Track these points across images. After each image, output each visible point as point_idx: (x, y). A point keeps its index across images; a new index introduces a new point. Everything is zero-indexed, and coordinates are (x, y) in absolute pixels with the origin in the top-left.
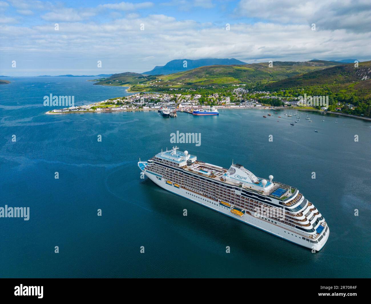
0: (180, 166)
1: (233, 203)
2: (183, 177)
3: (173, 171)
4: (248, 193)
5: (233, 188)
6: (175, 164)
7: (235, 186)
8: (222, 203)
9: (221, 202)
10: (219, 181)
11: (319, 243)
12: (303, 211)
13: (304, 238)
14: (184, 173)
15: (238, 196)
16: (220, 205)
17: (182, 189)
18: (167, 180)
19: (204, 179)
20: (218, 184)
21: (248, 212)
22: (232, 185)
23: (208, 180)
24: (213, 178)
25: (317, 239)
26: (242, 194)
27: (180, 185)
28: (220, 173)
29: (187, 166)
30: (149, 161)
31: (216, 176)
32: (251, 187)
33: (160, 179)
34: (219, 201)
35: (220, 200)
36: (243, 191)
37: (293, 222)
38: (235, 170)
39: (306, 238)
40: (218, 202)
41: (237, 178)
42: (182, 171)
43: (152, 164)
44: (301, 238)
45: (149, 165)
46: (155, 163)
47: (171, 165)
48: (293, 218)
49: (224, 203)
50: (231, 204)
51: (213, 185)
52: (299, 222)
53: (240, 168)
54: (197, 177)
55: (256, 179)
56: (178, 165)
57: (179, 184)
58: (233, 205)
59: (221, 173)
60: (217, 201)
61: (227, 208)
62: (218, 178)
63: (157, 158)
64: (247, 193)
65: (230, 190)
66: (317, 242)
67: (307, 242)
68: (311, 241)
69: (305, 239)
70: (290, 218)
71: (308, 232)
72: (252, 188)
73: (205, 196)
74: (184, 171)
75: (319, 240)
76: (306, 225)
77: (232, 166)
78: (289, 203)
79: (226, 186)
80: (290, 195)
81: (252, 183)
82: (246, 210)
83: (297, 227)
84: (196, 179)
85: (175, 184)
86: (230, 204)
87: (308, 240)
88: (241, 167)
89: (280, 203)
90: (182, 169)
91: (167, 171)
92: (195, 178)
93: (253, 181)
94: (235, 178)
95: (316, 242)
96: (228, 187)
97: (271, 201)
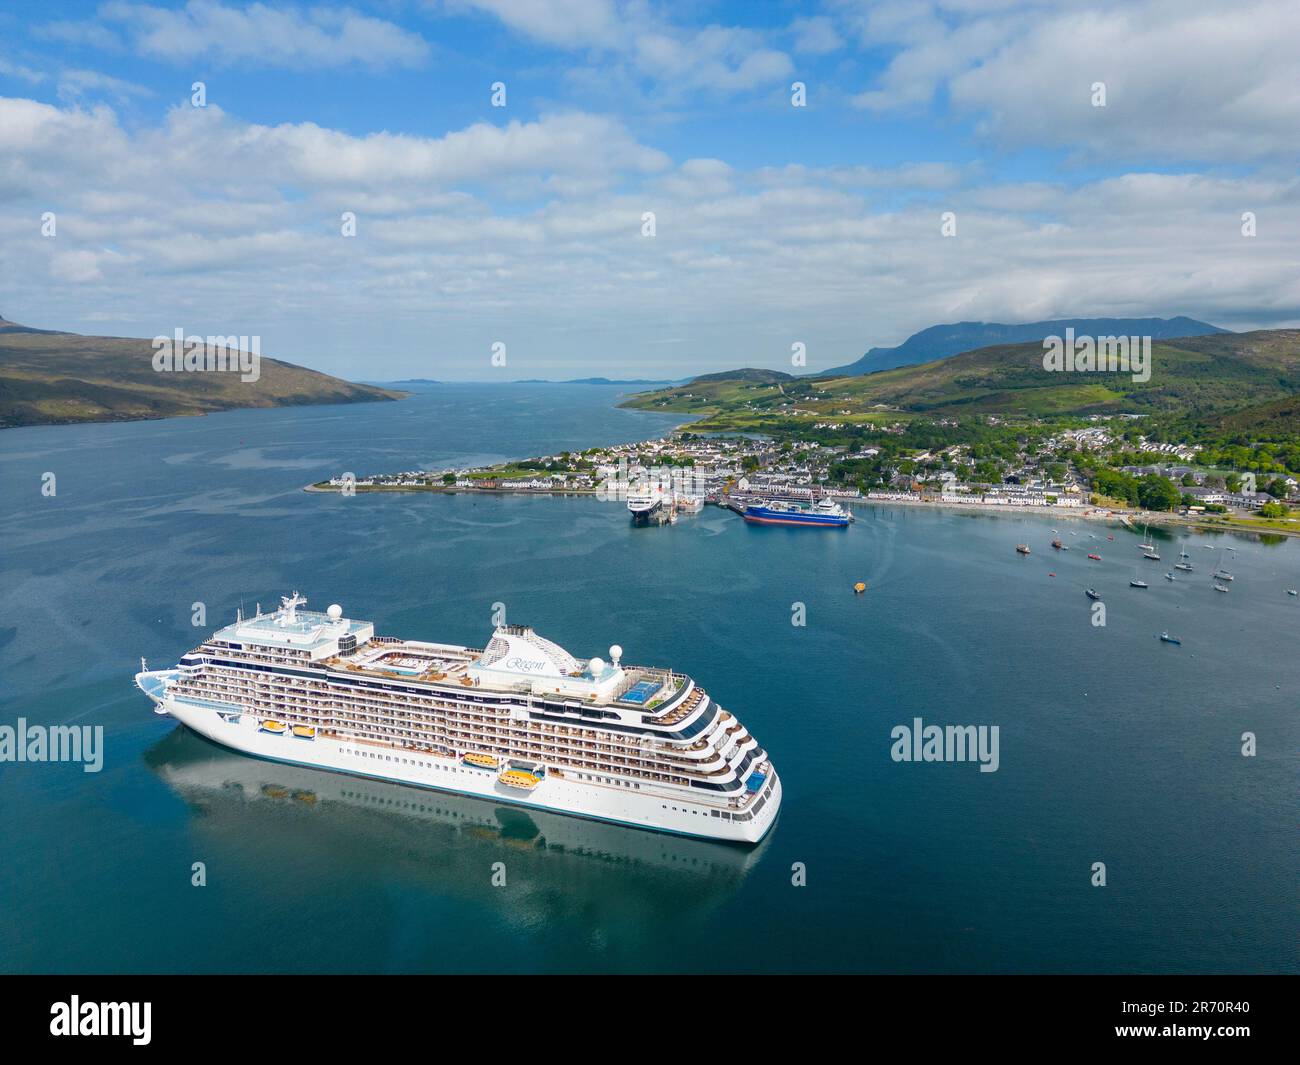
0: (313, 660)
1: (506, 751)
2: (326, 695)
3: (288, 681)
4: (550, 709)
5: (503, 700)
6: (294, 653)
7: (511, 692)
8: (469, 758)
9: (467, 756)
10: (456, 687)
11: (755, 818)
12: (706, 737)
13: (715, 814)
14: (331, 679)
15: (519, 723)
16: (463, 768)
17: (327, 741)
18: (262, 719)
19: (404, 689)
20: (454, 696)
21: (555, 771)
22: (500, 692)
23: (419, 691)
24: (436, 682)
25: (749, 809)
26: (533, 715)
27: (316, 727)
28: (457, 666)
29: (342, 659)
30: (187, 657)
31: (445, 675)
32: (558, 690)
33: (234, 720)
34: (461, 755)
35: (463, 751)
36: (536, 705)
37: (683, 770)
38: (507, 644)
39: (721, 810)
40: (458, 760)
41: (516, 669)
42: (325, 677)
43: (200, 670)
44: (709, 813)
45: (188, 671)
46: (214, 662)
47: (279, 660)
48: (682, 760)
49: (475, 758)
50: (500, 757)
51: (438, 702)
52: (700, 767)
53: (522, 635)
54: (380, 686)
55: (572, 664)
56: (309, 654)
57: (311, 726)
58: (507, 758)
59: (462, 665)
60: (453, 754)
61: (487, 772)
62: (453, 679)
63: (223, 643)
64: (549, 707)
65: (493, 710)
66: (751, 818)
67: (726, 820)
68: (736, 817)
69: (718, 816)
70: (676, 759)
71: (724, 790)
72: (563, 692)
73: (410, 748)
74: (330, 674)
75: (756, 809)
76: (719, 772)
77: (496, 635)
78: (669, 715)
79: (480, 698)
80: (670, 694)
81: (560, 675)
82: (549, 765)
83: (695, 784)
84: (377, 694)
85: (296, 726)
86: (495, 755)
87: (726, 816)
88: (525, 632)
89: (646, 720)
90: (324, 667)
91: (262, 686)
92: (373, 693)
93: (563, 671)
94: (508, 669)
95: (748, 817)
96: (486, 700)
97: (620, 718)
